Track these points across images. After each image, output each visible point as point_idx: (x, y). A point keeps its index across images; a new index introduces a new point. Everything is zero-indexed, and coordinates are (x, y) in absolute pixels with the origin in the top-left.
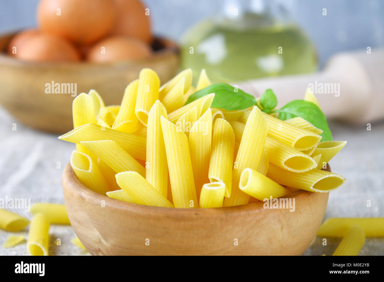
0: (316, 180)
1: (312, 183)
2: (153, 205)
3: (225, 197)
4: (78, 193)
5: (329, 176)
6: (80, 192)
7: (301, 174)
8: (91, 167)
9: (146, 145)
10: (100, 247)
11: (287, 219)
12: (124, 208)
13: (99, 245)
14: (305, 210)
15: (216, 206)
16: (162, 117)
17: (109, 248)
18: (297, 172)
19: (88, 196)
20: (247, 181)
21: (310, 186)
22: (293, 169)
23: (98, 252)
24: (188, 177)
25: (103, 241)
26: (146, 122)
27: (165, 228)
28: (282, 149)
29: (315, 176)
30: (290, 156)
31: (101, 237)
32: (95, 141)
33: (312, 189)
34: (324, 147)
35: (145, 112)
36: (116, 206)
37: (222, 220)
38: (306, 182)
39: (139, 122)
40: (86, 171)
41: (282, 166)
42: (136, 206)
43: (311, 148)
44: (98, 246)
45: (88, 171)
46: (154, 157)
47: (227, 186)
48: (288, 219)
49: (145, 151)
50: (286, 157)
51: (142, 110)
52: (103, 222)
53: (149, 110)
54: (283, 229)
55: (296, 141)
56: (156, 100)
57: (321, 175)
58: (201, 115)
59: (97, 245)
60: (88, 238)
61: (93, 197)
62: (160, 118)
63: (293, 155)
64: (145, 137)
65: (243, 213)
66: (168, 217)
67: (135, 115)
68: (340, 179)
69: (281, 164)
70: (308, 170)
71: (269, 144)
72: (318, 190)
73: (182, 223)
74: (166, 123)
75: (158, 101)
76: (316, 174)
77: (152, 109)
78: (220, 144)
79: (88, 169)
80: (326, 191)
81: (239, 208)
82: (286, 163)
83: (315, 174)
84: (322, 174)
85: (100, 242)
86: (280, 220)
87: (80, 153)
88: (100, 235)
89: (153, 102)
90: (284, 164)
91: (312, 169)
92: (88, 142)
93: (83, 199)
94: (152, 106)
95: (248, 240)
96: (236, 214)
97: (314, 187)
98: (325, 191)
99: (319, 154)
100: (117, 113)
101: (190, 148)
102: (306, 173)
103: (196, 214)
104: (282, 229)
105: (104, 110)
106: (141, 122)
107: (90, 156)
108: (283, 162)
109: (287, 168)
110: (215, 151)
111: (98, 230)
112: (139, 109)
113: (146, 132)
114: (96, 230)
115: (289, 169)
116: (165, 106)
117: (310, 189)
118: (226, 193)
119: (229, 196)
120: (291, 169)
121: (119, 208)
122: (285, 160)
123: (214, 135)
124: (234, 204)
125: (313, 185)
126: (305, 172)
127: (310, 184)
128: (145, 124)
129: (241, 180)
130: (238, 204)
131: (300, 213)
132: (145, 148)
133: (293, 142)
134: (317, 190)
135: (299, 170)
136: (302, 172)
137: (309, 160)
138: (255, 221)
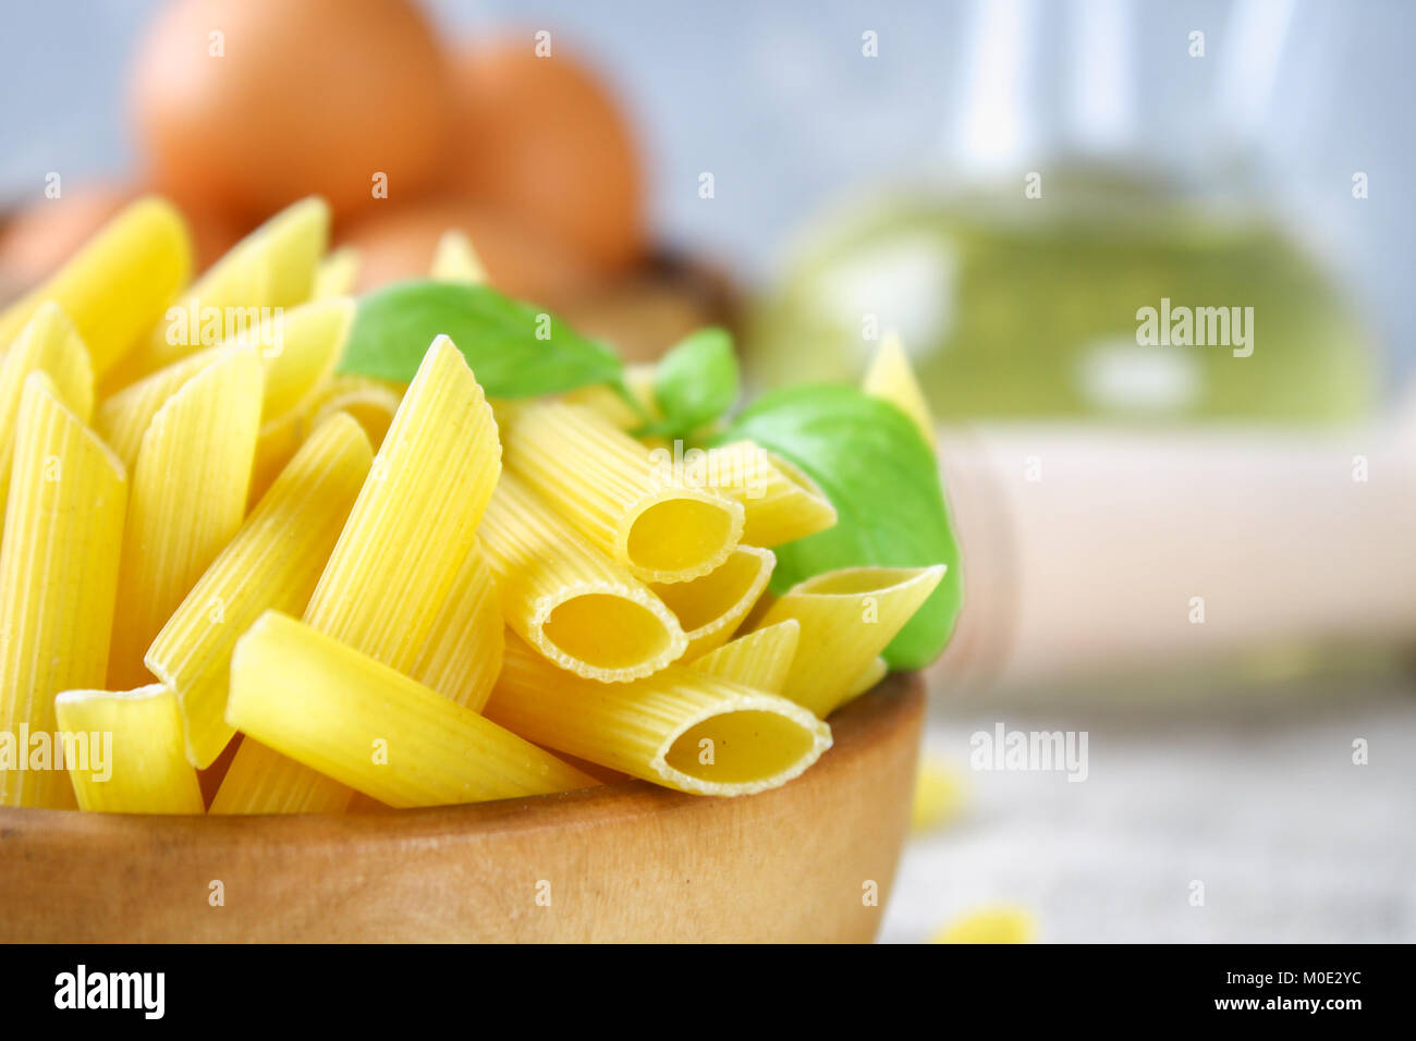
1: (657, 739)
5: (741, 707)
7: (617, 687)
11: (515, 914)
18: (601, 679)
21: (653, 754)
22: (582, 663)
29: (675, 701)
33: (661, 770)
41: (536, 646)
48: (522, 916)
50: (547, 599)
57: (703, 696)
69: (530, 635)
70: (650, 673)
72: (689, 779)
82: (548, 628)
83: (679, 696)
90: (541, 633)
91: (665, 665)
97: (668, 759)
98: (726, 785)
102: (642, 688)
108: (537, 622)
109: (554, 657)
115: (566, 662)
117: (656, 771)
120: (572, 660)
122: (547, 610)
125: (666, 749)
126: (638, 680)
127: (651, 743)
135: (607, 671)
136: (622, 679)
137: (650, 615)
138: (313, 902)
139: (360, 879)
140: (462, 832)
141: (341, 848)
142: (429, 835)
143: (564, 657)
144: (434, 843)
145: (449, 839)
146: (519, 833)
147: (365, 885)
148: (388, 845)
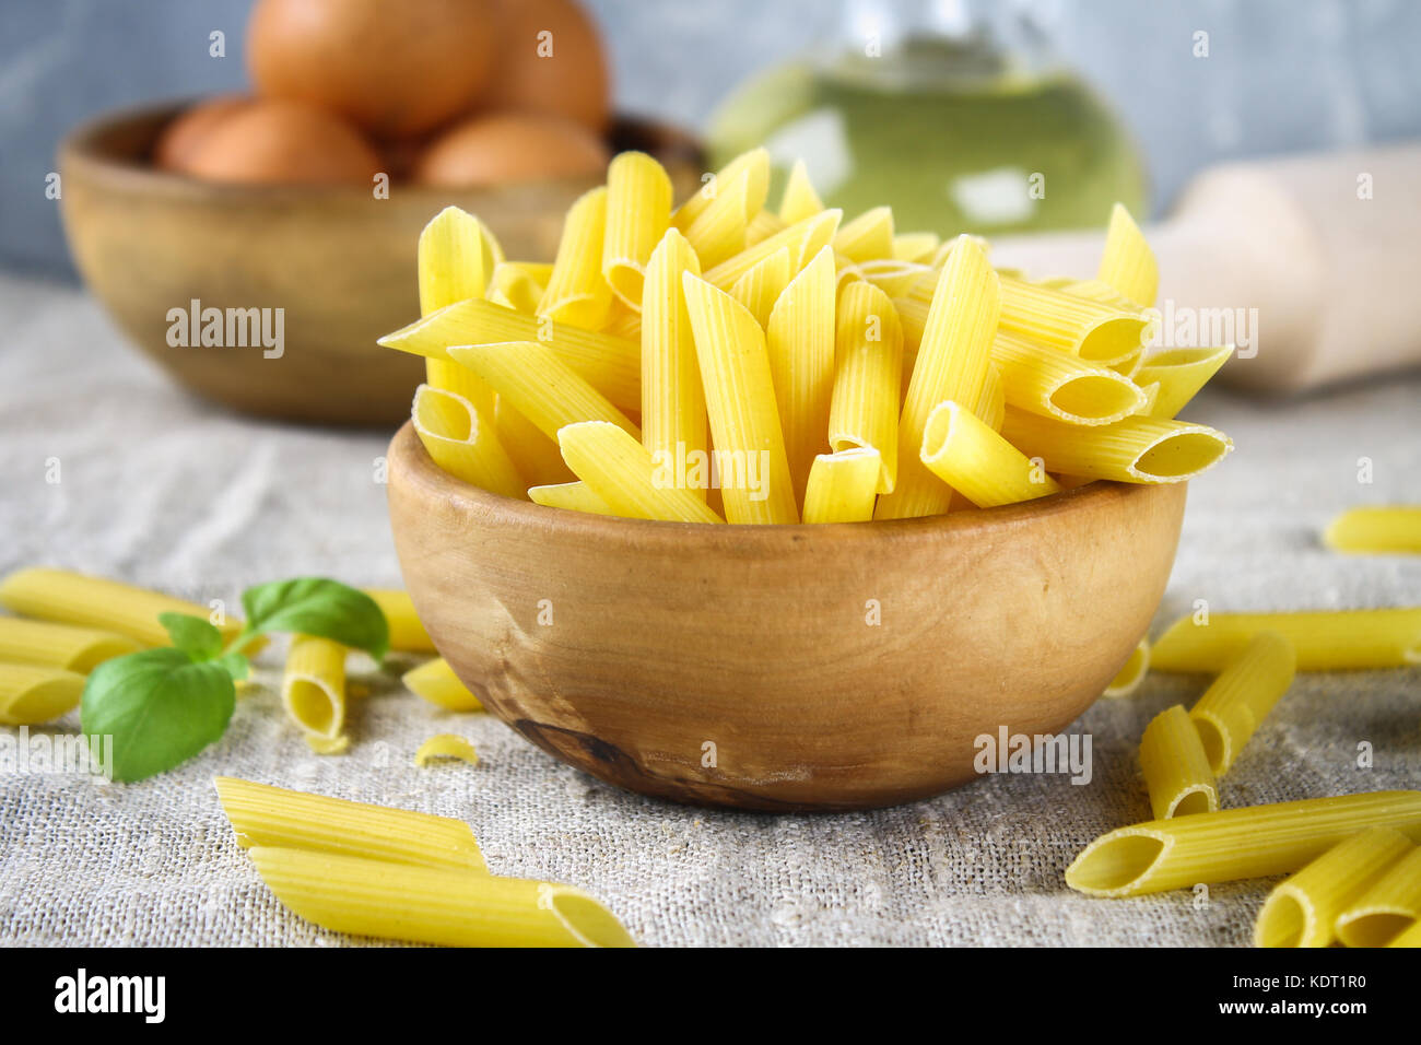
0: (1144, 446)
1: (1132, 454)
2: (668, 517)
3: (877, 496)
4: (442, 497)
5: (1183, 433)
6: (449, 495)
7: (1099, 428)
8: (474, 430)
9: (639, 361)
10: (509, 656)
11: (1061, 560)
12: (585, 528)
13: (505, 649)
14: (1113, 538)
15: (854, 519)
16: (687, 277)
17: (538, 653)
18: (1090, 425)
19: (476, 504)
20: (943, 438)
21: (1128, 465)
22: (1077, 414)
23: (502, 673)
24: (767, 441)
25: (520, 635)
26: (637, 297)
27: (705, 581)
28: (1045, 360)
29: (1143, 433)
30: (1068, 378)
31: (514, 624)
32: (491, 345)
33: (1132, 473)
34: (1167, 364)
35: (635, 265)
36: (557, 525)
37: (871, 554)
38: (1114, 451)
39: (615, 299)
40: (462, 442)
41: (1044, 409)
42: (619, 522)
43: (1129, 356)
44: (503, 652)
45: (466, 442)
46: (667, 390)
47: (884, 458)
48: (1065, 560)
49: (638, 380)
50: (1056, 381)
51: (625, 261)
52: (519, 574)
53: (645, 258)
54: (1050, 591)
55: (1084, 335)
56: (665, 231)
57: (1157, 429)
58: (804, 266)
59: (499, 652)
60: (473, 632)
61: (488, 504)
62: (680, 278)
63: (1078, 374)
64: (637, 339)
65: (933, 536)
66: (716, 548)
67: (603, 279)
68: (1215, 440)
69: (1042, 404)
70: (1121, 419)
71: (1007, 349)
72: (1150, 476)
73: (756, 566)
74: (700, 293)
75: (673, 232)
76: (1142, 426)
77: (655, 253)
78: (860, 349)
79: (465, 435)
80: (1174, 480)
81: (920, 522)
82: (1055, 399)
84: (1162, 426)
85: (509, 639)
86: (1039, 562)
87: (441, 391)
88: (510, 616)
89: (659, 236)
90: (1049, 402)
91: (1132, 413)
92: (469, 347)
93: (457, 513)
94: (655, 246)
95: (948, 617)
96: (911, 538)
97: (1137, 466)
98: (1171, 477)
99: (1152, 382)
100: (544, 283)
101: (771, 363)
102: (1115, 426)
103: (795, 538)
104: (1046, 589)
105: (507, 273)
106: (623, 298)
107: (469, 399)
108: (1047, 396)
109: (1058, 415)
110: (847, 369)
111: (504, 602)
112: (614, 258)
113: (640, 324)
114: (497, 602)
115: (1066, 417)
116: (694, 247)
118: (881, 482)
119: (890, 487)
120: (1070, 416)
121: (570, 528)
122: (1053, 389)
123: (841, 327)
124: (907, 515)
125: (1137, 461)
126: (1113, 423)
127: (1127, 459)
128: (632, 306)
129: (925, 443)
130: (917, 514)
131: (1097, 544)
132: (639, 370)
133: (1075, 340)
134: (1147, 478)
135: (1093, 420)
136: (1103, 424)
137: (1123, 385)
138: (967, 561)
139: (990, 547)
140: (1037, 516)
141: (980, 530)
142: (1021, 519)
143: (1065, 414)
144: (1024, 523)
145: (1031, 520)
146: (1061, 514)
147: (992, 549)
148: (1003, 527)
